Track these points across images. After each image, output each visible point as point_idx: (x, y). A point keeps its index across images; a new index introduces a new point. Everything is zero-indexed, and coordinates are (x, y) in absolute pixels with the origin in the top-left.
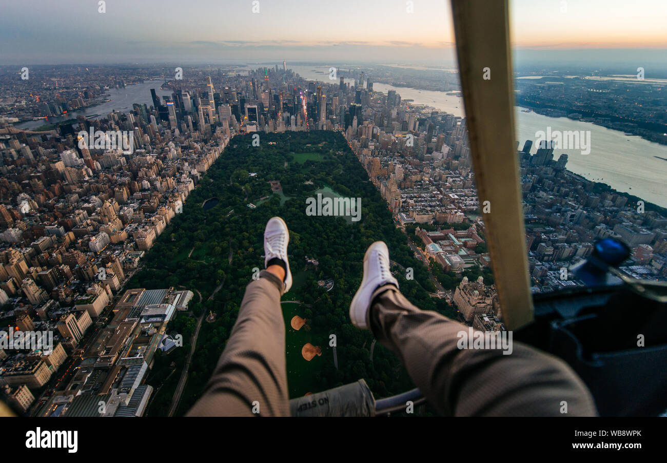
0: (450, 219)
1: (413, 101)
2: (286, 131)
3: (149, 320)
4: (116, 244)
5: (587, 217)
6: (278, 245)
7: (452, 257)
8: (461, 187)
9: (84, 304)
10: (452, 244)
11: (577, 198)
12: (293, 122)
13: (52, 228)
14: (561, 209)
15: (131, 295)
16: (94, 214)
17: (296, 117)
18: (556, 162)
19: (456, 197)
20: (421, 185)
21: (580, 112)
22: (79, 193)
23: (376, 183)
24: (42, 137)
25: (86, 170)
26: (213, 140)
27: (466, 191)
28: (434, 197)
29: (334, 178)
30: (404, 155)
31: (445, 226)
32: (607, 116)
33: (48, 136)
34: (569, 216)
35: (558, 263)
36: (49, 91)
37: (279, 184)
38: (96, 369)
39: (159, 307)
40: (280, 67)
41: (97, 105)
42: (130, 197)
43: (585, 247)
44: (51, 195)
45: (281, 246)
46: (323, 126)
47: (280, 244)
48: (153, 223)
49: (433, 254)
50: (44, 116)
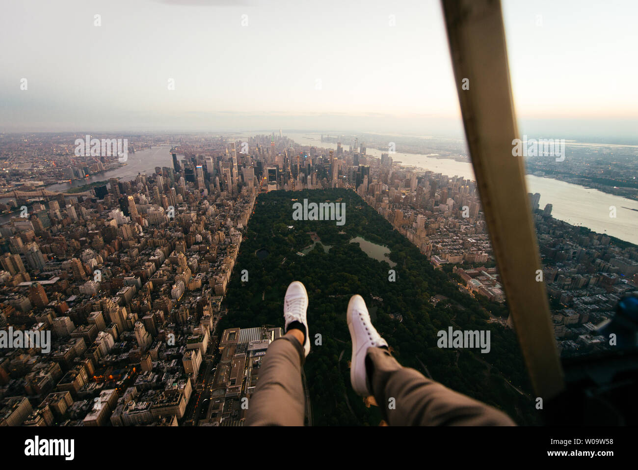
0: (477, 259)
1: (401, 162)
2: (303, 190)
3: (257, 354)
4: (194, 291)
5: (587, 253)
6: (298, 309)
7: (494, 290)
8: (474, 233)
9: (195, 343)
10: (488, 279)
11: (571, 238)
12: (309, 181)
13: (131, 279)
14: (563, 248)
15: (231, 334)
16: (163, 265)
17: (312, 177)
18: (542, 211)
19: (474, 241)
20: (440, 232)
21: (543, 171)
22: (138, 248)
23: (403, 232)
24: (78, 198)
25: (137, 226)
26: (241, 198)
27: (480, 235)
28: (455, 241)
29: (364, 228)
30: (415, 207)
31: (475, 265)
32: (565, 173)
33: (85, 198)
34: (572, 253)
35: (578, 291)
36: (62, 157)
37: (316, 234)
38: (227, 399)
39: (262, 342)
40: (277, 134)
41: (115, 169)
42: (188, 250)
43: (595, 277)
44: (113, 250)
45: (301, 310)
46: (335, 185)
47: (300, 308)
48: (224, 271)
49: (476, 288)
50: (68, 180)
